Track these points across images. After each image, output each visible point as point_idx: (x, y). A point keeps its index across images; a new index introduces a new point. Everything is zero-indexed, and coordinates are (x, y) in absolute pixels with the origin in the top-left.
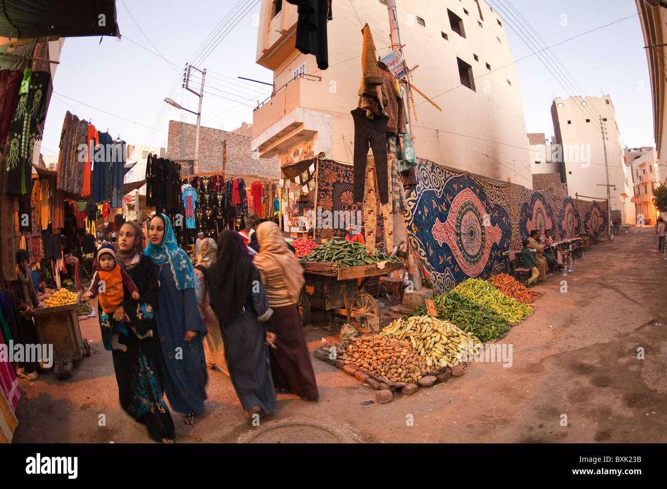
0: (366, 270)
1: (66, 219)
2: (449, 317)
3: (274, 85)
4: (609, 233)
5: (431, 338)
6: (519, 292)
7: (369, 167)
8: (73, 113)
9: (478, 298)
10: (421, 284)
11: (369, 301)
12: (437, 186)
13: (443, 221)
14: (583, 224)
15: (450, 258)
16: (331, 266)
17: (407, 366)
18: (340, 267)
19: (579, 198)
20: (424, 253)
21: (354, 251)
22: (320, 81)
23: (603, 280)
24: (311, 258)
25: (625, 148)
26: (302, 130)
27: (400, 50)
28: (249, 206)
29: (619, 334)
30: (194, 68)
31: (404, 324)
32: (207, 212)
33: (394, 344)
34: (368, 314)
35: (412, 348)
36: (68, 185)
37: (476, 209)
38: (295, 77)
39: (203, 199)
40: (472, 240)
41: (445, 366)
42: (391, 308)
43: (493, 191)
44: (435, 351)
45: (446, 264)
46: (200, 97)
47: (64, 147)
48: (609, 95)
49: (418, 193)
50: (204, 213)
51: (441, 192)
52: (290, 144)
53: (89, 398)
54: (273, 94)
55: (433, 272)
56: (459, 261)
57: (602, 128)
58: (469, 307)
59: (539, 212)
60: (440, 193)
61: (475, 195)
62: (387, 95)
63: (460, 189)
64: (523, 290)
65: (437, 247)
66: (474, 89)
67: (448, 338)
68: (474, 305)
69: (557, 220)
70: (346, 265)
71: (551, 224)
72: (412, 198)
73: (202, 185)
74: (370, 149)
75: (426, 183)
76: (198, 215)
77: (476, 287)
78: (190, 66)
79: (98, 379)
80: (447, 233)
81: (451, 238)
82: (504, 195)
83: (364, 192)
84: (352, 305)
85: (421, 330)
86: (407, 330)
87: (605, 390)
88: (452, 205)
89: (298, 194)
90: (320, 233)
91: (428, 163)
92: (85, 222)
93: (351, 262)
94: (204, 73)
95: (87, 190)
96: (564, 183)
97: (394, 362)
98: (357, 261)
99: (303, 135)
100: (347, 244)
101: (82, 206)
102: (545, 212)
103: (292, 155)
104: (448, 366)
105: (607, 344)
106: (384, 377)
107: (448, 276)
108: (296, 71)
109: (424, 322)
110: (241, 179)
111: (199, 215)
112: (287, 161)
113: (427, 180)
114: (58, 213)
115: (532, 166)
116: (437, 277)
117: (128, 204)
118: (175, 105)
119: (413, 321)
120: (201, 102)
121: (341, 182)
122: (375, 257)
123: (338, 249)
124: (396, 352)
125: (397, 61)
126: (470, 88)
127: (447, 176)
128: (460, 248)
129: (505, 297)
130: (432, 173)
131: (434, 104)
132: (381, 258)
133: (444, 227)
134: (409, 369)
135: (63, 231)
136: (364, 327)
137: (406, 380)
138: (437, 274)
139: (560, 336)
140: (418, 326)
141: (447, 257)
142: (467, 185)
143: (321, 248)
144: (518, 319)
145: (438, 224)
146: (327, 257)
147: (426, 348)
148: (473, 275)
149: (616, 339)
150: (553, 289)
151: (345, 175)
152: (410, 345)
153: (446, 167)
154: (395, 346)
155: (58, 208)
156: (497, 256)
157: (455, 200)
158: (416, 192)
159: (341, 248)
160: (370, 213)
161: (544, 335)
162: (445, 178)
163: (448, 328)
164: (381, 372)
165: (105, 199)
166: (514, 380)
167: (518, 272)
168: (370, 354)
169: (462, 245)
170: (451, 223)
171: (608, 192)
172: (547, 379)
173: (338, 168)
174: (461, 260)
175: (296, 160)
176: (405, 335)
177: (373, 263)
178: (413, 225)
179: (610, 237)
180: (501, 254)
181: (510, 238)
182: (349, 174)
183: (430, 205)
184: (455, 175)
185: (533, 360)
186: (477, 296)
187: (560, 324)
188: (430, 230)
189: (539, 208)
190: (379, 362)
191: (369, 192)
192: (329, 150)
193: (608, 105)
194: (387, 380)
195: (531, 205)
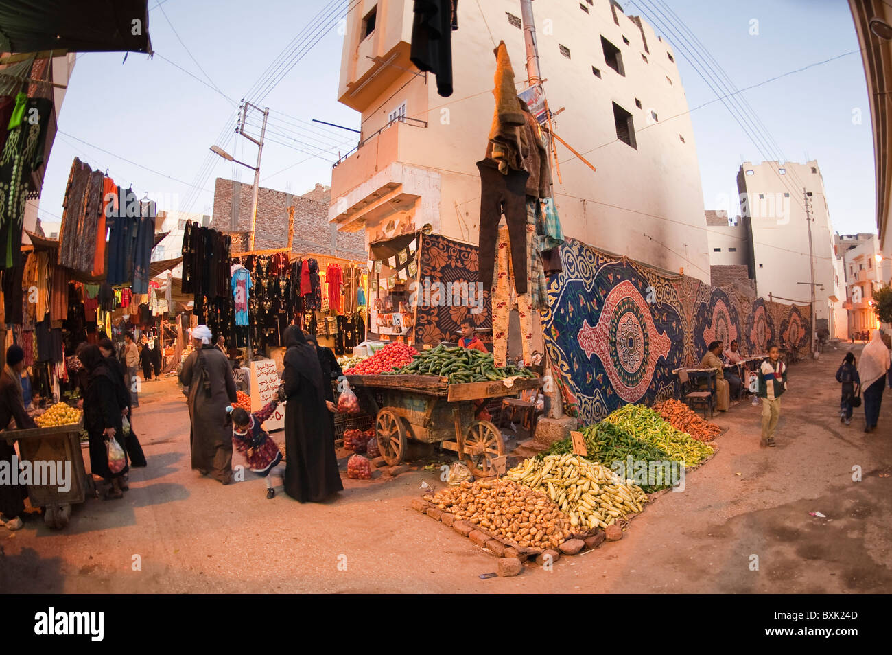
0: (487, 388)
1: (70, 308)
2: (600, 458)
3: (361, 133)
4: (813, 350)
5: (577, 486)
6: (694, 426)
7: (501, 241)
8: (83, 160)
9: (639, 432)
10: (561, 410)
11: (491, 432)
12: (587, 276)
13: (593, 324)
14: (777, 335)
15: (600, 375)
16: (440, 381)
17: (544, 525)
18: (451, 383)
19: (774, 300)
20: (566, 368)
21: (471, 361)
22: (426, 127)
23: (807, 412)
24: (410, 370)
25: (836, 234)
26: (399, 193)
27: (540, 86)
28: (322, 298)
29: (831, 487)
30: (252, 105)
31: (538, 465)
32: (265, 303)
33: (525, 493)
34: (488, 450)
35: (550, 499)
36: (73, 260)
37: (637, 309)
38: (392, 122)
39: (259, 285)
40: (631, 352)
41: (597, 525)
42: (519, 442)
43: (661, 285)
44: (582, 505)
45: (595, 384)
46: (259, 146)
47: (70, 206)
48: (816, 161)
49: (561, 284)
50: (261, 305)
51: (591, 283)
52: (382, 213)
53: (91, 558)
54: (361, 145)
55: (578, 394)
56: (613, 380)
57: (807, 205)
58: (627, 445)
59: (721, 317)
60: (590, 285)
61: (636, 291)
62: (527, 142)
63: (617, 281)
64: (700, 423)
65: (585, 360)
66: (635, 146)
67: (601, 486)
68: (634, 442)
69: (744, 328)
70: (460, 381)
71: (736, 334)
72: (553, 290)
73: (259, 267)
74: (503, 216)
75: (572, 270)
76: (252, 307)
77: (636, 417)
78: (247, 104)
79: (106, 532)
80: (598, 341)
81: (602, 348)
82: (675, 292)
83: (492, 276)
84: (466, 437)
85: (563, 474)
86: (543, 474)
87: (816, 563)
88: (606, 303)
89: (393, 281)
90: (422, 335)
91: (575, 243)
92: (96, 313)
93: (467, 376)
94: (266, 114)
95: (99, 267)
96: (752, 278)
97: (525, 519)
98: (475, 375)
99: (400, 201)
100: (461, 351)
101: (93, 290)
102: (728, 317)
103: (384, 229)
104: (600, 527)
105: (816, 500)
106: (512, 539)
107: (598, 400)
108: (392, 113)
109: (568, 463)
110: (314, 260)
111: (254, 307)
112: (378, 236)
113: (573, 267)
114: (59, 299)
115: (710, 254)
116: (583, 402)
117: (156, 290)
118: (225, 156)
119: (552, 462)
120: (260, 153)
121: (453, 267)
122: (500, 370)
123: (449, 358)
124: (528, 504)
125: (536, 100)
126: (629, 144)
127: (600, 262)
128: (615, 363)
129: (676, 432)
130: (580, 258)
131: (586, 162)
132: (509, 372)
133: (594, 332)
134: (547, 528)
135: (66, 324)
136: (482, 468)
137: (543, 544)
138: (584, 397)
139: (752, 487)
140: (559, 469)
141: (597, 374)
142: (626, 276)
143: (425, 356)
144: (694, 463)
145: (586, 327)
146: (434, 368)
147: (569, 500)
148: (631, 400)
149: (828, 494)
150: (740, 423)
151: (458, 257)
152: (547, 496)
153: (599, 249)
154: (527, 496)
155: (59, 293)
156: (663, 375)
157: (610, 295)
158: (558, 282)
159: (454, 357)
160: (500, 307)
161: (730, 486)
162: (598, 265)
163: (601, 473)
164: (507, 533)
165: (124, 282)
166: (691, 548)
167: (691, 398)
168: (491, 506)
169: (618, 358)
170: (603, 327)
171: (813, 293)
172: (738, 547)
173: (448, 247)
174: (616, 379)
175: (390, 235)
176: (540, 481)
177: (497, 379)
178: (553, 328)
179: (813, 354)
180: (669, 372)
181: (681, 351)
182: (464, 255)
183: (576, 302)
184: (611, 261)
185: (717, 520)
186: (639, 429)
187: (751, 472)
188: (575, 336)
189: (721, 312)
190: (503, 518)
191: (501, 277)
192: (438, 222)
193: (814, 174)
194: (515, 544)
195: (710, 307)
